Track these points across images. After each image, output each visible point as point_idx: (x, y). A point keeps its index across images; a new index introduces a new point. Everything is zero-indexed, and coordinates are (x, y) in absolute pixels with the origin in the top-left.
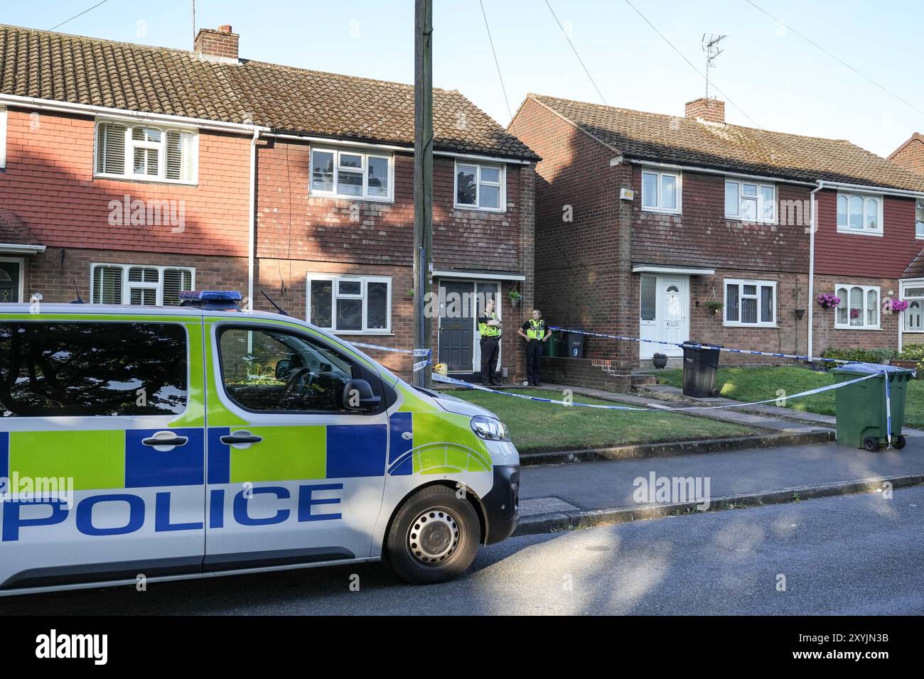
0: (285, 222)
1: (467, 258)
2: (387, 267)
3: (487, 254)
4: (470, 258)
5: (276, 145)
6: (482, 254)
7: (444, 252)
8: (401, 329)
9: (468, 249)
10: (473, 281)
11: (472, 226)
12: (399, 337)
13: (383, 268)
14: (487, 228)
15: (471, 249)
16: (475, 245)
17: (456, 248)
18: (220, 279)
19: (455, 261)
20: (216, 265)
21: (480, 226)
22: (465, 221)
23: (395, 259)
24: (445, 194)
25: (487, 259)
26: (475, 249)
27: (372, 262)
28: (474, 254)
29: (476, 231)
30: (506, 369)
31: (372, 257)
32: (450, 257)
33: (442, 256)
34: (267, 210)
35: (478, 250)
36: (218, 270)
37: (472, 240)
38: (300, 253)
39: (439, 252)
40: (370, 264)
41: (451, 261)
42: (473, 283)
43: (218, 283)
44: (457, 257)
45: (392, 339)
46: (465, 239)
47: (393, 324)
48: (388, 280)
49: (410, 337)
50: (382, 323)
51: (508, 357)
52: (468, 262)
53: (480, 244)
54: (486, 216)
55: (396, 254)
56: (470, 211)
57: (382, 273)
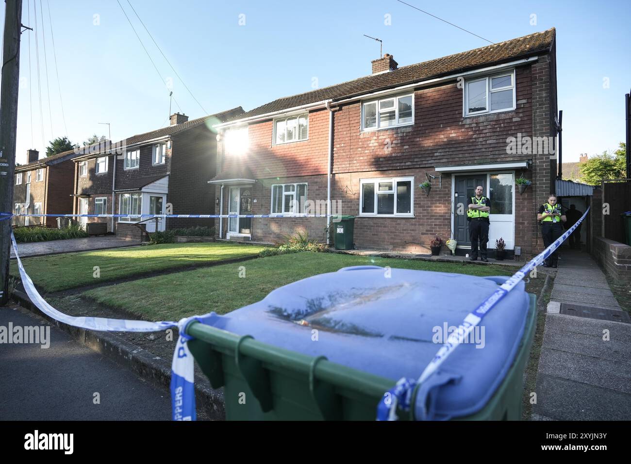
0: (347, 151)
1: (477, 155)
2: (410, 170)
3: (495, 149)
4: (479, 154)
5: (343, 108)
6: (491, 149)
7: (455, 153)
8: (421, 213)
9: (477, 147)
10: (485, 173)
11: (481, 128)
12: (419, 219)
13: (407, 171)
14: (496, 126)
15: (480, 147)
16: (484, 143)
17: (465, 148)
18: (317, 188)
19: (465, 159)
20: (316, 180)
21: (489, 127)
22: (474, 125)
23: (415, 163)
24: (455, 108)
25: (497, 153)
26: (484, 146)
27: (398, 168)
28: (484, 150)
29: (484, 131)
30: (519, 248)
31: (398, 165)
32: (461, 156)
33: (453, 156)
34: (338, 146)
35: (486, 146)
36: (316, 183)
37: (481, 140)
38: (355, 168)
39: (450, 153)
40: (398, 169)
41: (461, 159)
42: (486, 175)
43: (317, 190)
44: (467, 155)
45: (414, 220)
46: (474, 140)
47: (414, 210)
48: (411, 179)
49: (427, 219)
50: (408, 210)
51: (523, 237)
52: (477, 158)
53: (488, 142)
54: (495, 118)
55: (415, 160)
56: (479, 116)
57: (407, 174)
